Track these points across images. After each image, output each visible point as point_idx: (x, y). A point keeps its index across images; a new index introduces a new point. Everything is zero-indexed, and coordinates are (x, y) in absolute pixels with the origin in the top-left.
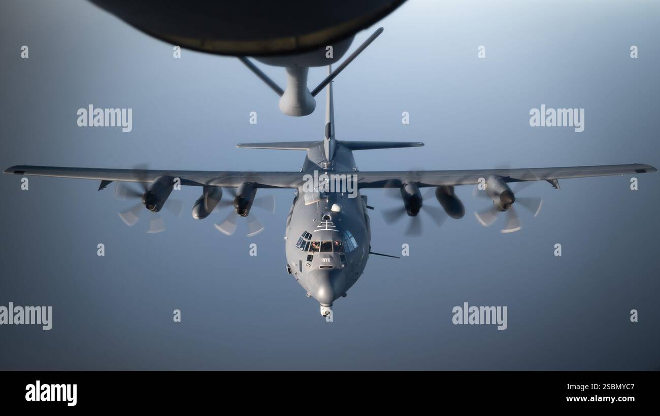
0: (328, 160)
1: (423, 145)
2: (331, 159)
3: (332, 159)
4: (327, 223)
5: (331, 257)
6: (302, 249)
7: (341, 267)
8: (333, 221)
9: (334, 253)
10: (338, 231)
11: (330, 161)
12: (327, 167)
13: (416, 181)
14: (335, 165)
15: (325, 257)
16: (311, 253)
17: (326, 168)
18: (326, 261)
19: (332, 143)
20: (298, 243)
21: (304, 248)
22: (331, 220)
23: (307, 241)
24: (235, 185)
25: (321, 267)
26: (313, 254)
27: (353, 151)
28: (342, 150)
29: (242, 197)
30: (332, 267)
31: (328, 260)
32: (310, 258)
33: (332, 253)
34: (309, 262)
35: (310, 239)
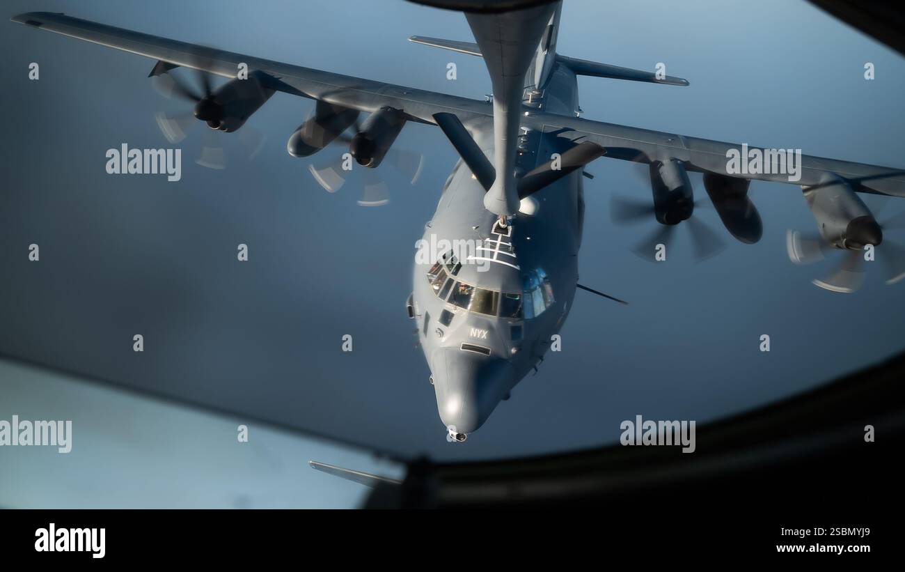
0: (537, 87)
1: (687, 84)
2: (542, 85)
3: (543, 87)
4: (499, 242)
5: (490, 328)
6: (436, 288)
7: (507, 352)
8: (514, 239)
9: (499, 320)
10: (517, 268)
11: (540, 89)
12: (533, 100)
13: (683, 158)
14: (546, 97)
15: (478, 324)
16: (450, 307)
17: (530, 101)
18: (479, 335)
19: (550, 59)
20: (432, 270)
21: (440, 288)
22: (509, 235)
23: (449, 275)
24: (364, 108)
25: (465, 347)
26: (453, 312)
27: (578, 76)
28: (562, 72)
29: (367, 137)
30: (486, 351)
31: (482, 334)
32: (447, 318)
33: (493, 319)
34: (442, 327)
35: (455, 273)
